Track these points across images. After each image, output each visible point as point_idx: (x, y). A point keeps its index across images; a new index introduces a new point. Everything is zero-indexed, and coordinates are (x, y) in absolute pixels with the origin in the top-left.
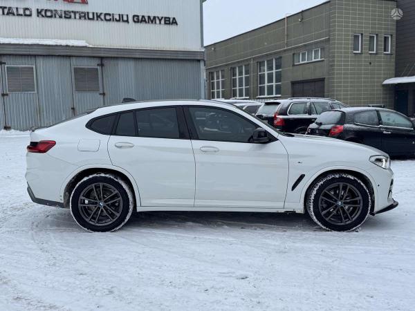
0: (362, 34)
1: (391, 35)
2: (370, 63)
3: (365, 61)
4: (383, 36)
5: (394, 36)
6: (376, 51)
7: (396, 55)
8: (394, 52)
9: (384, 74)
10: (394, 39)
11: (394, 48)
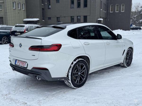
0: (15, 2)
1: (24, 4)
2: (19, 13)
3: (17, 12)
4: (22, 4)
5: (25, 4)
6: (20, 9)
7: (26, 11)
8: (25, 10)
9: (23, 17)
10: (25, 5)
11: (25, 8)
